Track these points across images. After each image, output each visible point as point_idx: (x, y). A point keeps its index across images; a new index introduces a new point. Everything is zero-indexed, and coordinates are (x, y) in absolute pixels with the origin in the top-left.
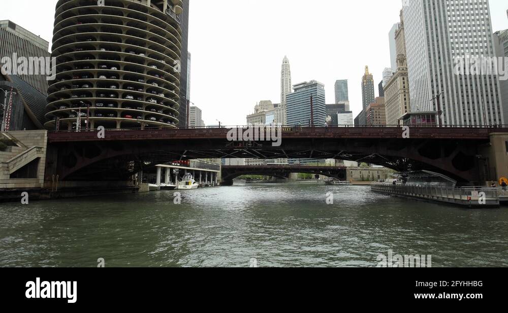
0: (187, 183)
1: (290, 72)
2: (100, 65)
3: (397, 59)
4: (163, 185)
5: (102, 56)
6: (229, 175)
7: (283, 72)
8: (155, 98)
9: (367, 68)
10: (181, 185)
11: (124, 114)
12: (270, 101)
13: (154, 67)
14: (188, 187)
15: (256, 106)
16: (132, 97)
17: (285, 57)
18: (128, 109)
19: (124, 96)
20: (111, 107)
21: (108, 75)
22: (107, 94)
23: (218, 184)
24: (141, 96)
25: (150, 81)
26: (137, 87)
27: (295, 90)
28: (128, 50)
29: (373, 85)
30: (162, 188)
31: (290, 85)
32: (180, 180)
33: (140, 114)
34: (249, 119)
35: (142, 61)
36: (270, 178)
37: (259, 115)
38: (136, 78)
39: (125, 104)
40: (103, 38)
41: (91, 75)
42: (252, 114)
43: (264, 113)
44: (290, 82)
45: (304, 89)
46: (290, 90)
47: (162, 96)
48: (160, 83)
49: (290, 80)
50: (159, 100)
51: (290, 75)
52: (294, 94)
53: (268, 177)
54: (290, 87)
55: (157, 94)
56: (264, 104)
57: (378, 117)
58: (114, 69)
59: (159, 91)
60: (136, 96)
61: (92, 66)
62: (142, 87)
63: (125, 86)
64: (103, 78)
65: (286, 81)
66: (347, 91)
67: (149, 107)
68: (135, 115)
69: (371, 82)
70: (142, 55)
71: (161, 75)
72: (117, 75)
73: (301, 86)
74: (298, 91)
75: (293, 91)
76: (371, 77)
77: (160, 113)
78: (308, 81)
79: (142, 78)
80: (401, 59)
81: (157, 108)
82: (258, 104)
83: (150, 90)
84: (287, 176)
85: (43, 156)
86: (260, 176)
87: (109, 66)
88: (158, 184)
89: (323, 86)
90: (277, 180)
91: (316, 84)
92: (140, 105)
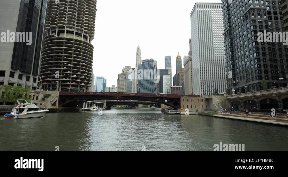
0: (94, 108)
1: (140, 53)
2: (64, 63)
3: (189, 53)
4: (86, 109)
5: (65, 60)
6: (109, 105)
7: (137, 53)
8: (84, 75)
9: (179, 53)
10: (91, 109)
11: (72, 82)
12: (130, 67)
13: (84, 64)
14: (95, 110)
15: (123, 69)
16: (76, 76)
17: (139, 46)
18: (74, 80)
19: (73, 75)
20: (68, 79)
21: (67, 67)
22: (67, 74)
23: (105, 109)
24: (79, 75)
25: (82, 69)
26: (77, 72)
27: (143, 63)
28: (74, 58)
29: (181, 61)
30: (85, 110)
31: (140, 60)
32: (91, 107)
33: (78, 82)
34: (119, 76)
35: (79, 61)
36: (129, 107)
37: (124, 74)
38: (77, 68)
39: (73, 78)
40: (65, 53)
41: (60, 67)
42: (121, 74)
43: (127, 73)
44: (140, 58)
45: (147, 63)
46: (140, 62)
47: (86, 74)
48: (85, 69)
49: (141, 57)
50: (85, 76)
51: (140, 55)
52: (142, 65)
53: (128, 106)
54: (140, 61)
55: (84, 74)
56: (127, 68)
57: (182, 78)
58: (69, 65)
59: (85, 73)
60: (77, 75)
61: (61, 63)
62: (79, 71)
63: (73, 71)
64: (65, 68)
65: (139, 58)
66: (171, 62)
67: (81, 79)
68: (76, 82)
69: (180, 60)
70: (80, 59)
71: (86, 66)
72: (70, 67)
73: (146, 61)
74: (144, 63)
75: (142, 63)
76: (180, 58)
77: (85, 81)
78: (149, 59)
79: (79, 68)
80: (190, 53)
81: (84, 79)
82: (124, 68)
83: (82, 72)
84: (137, 106)
85: (58, 99)
86: (124, 105)
87: (68, 64)
88: (83, 109)
89: (157, 62)
90: (132, 108)
91: (153, 61)
92: (78, 78)
